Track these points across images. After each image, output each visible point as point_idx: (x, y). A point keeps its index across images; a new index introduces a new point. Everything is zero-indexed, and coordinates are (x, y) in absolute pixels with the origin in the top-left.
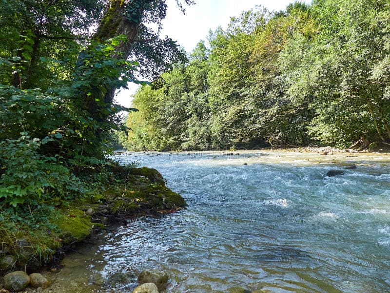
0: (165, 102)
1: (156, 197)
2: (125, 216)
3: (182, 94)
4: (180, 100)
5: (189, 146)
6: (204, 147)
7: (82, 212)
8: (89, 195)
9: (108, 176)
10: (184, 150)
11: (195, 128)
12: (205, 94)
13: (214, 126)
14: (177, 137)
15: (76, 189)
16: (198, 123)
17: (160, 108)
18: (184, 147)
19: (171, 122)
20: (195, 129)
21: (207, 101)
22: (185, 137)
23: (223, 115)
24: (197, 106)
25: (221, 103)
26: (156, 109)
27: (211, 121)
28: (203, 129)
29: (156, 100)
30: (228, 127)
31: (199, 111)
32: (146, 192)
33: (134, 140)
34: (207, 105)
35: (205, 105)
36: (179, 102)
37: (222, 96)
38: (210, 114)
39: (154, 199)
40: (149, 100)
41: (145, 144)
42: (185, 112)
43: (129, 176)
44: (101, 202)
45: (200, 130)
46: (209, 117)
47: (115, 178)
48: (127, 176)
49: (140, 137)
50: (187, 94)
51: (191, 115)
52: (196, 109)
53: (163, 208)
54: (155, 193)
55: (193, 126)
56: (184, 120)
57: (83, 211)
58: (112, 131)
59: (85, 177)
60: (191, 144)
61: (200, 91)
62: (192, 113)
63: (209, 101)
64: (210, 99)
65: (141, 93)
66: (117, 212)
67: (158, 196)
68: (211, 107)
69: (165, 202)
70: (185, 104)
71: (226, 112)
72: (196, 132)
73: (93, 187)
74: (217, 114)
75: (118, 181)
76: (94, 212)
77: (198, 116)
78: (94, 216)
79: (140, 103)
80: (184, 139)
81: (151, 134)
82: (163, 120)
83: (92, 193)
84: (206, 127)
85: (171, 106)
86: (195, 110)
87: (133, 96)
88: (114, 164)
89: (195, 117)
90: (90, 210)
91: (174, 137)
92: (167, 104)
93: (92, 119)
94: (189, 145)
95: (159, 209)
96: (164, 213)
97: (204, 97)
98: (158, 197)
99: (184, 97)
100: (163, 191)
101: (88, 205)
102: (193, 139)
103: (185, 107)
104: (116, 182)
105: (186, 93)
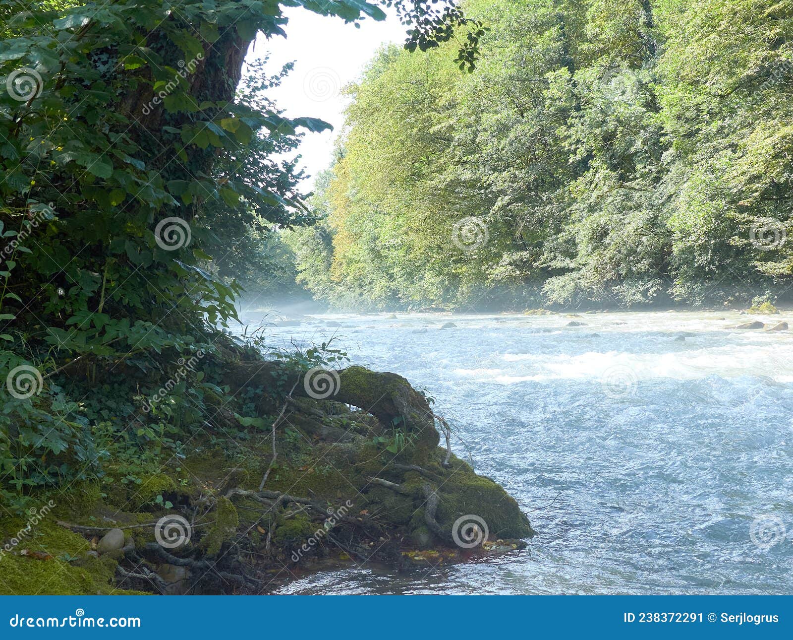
0: (478, 112)
1: (397, 492)
2: (266, 568)
3: (550, 75)
4: (538, 100)
5: (578, 289)
6: (639, 297)
7: (83, 543)
8: (117, 476)
9: (208, 399)
10: (557, 308)
11: (602, 218)
12: (645, 75)
13: (683, 207)
14: (525, 254)
15: (60, 447)
16: (616, 197)
17: (456, 136)
18: (554, 297)
19: (503, 192)
20: (602, 221)
21: (652, 106)
22: (559, 257)
23: (722, 160)
24: (611, 126)
25: (711, 114)
26: (443, 140)
27: (671, 189)
28: (637, 219)
29: (442, 102)
30: (742, 210)
31: (618, 145)
32: (358, 470)
33: (354, 266)
34: (652, 120)
35: (645, 122)
36: (535, 111)
37: (719, 83)
38: (667, 156)
39: (390, 500)
40: (415, 106)
41: (400, 282)
42: (561, 152)
43: (290, 403)
44: (169, 505)
45: (622, 224)
46: (663, 171)
47: (240, 409)
48: (283, 402)
49: (376, 254)
50: (567, 75)
51: (584, 165)
52: (609, 138)
53: (424, 538)
54: (397, 477)
55: (592, 209)
56: (556, 184)
57: (88, 536)
58: (259, 228)
59: (112, 404)
60: (583, 283)
61: (626, 63)
62: (590, 156)
63: (663, 102)
64: (668, 96)
65: (384, 78)
66: (225, 546)
67: (406, 487)
68: (668, 128)
69: (437, 518)
70: (562, 115)
71: (734, 147)
72: (606, 234)
73: (142, 445)
74: (696, 157)
75: (247, 421)
76: (131, 545)
77: (614, 168)
78: (127, 560)
79: (380, 117)
80: (557, 264)
81: (420, 242)
82: (472, 184)
83: (132, 468)
84: (644, 215)
85: (503, 129)
86: (605, 139)
87: (352, 89)
88: (234, 350)
89: (601, 171)
90: (115, 538)
91: (516, 256)
92: (489, 119)
93: (140, 165)
94: (577, 286)
95: (411, 544)
96: (433, 561)
97: (642, 86)
98: (405, 495)
99: (554, 91)
100: (432, 468)
101: (111, 515)
102: (593, 261)
103: (561, 131)
104: (241, 428)
105: (564, 71)
